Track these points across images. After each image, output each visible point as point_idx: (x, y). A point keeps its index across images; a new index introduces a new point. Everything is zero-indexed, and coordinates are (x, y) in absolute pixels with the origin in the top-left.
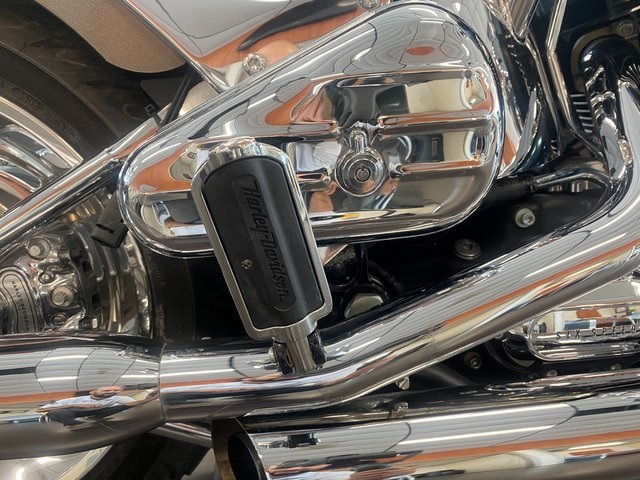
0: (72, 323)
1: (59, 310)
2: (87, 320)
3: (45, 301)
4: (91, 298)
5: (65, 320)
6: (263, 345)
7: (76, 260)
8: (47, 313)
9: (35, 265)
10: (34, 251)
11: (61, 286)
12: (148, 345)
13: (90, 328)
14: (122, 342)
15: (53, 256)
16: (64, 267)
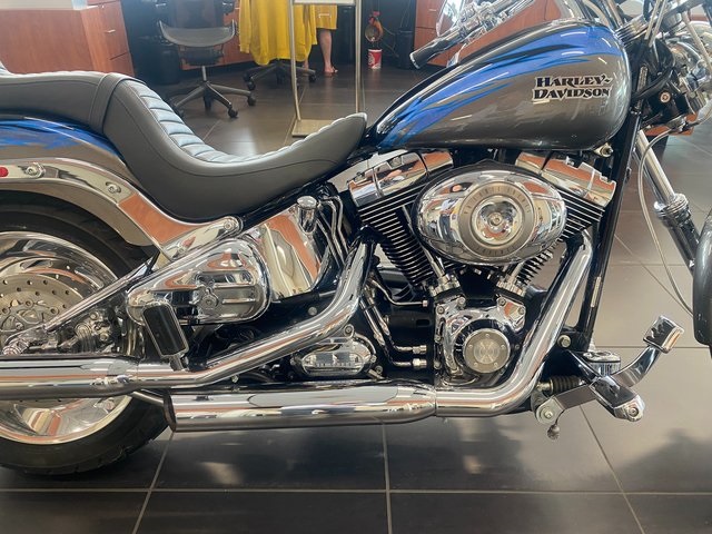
0: (108, 349)
1: (103, 342)
2: (115, 347)
3: (97, 337)
4: (118, 338)
5: (104, 348)
6: (167, 361)
7: (111, 320)
8: (97, 344)
9: (92, 322)
10: (93, 317)
11: (105, 332)
12: (135, 359)
13: (116, 352)
14: (127, 358)
15: (101, 319)
16: (105, 324)
